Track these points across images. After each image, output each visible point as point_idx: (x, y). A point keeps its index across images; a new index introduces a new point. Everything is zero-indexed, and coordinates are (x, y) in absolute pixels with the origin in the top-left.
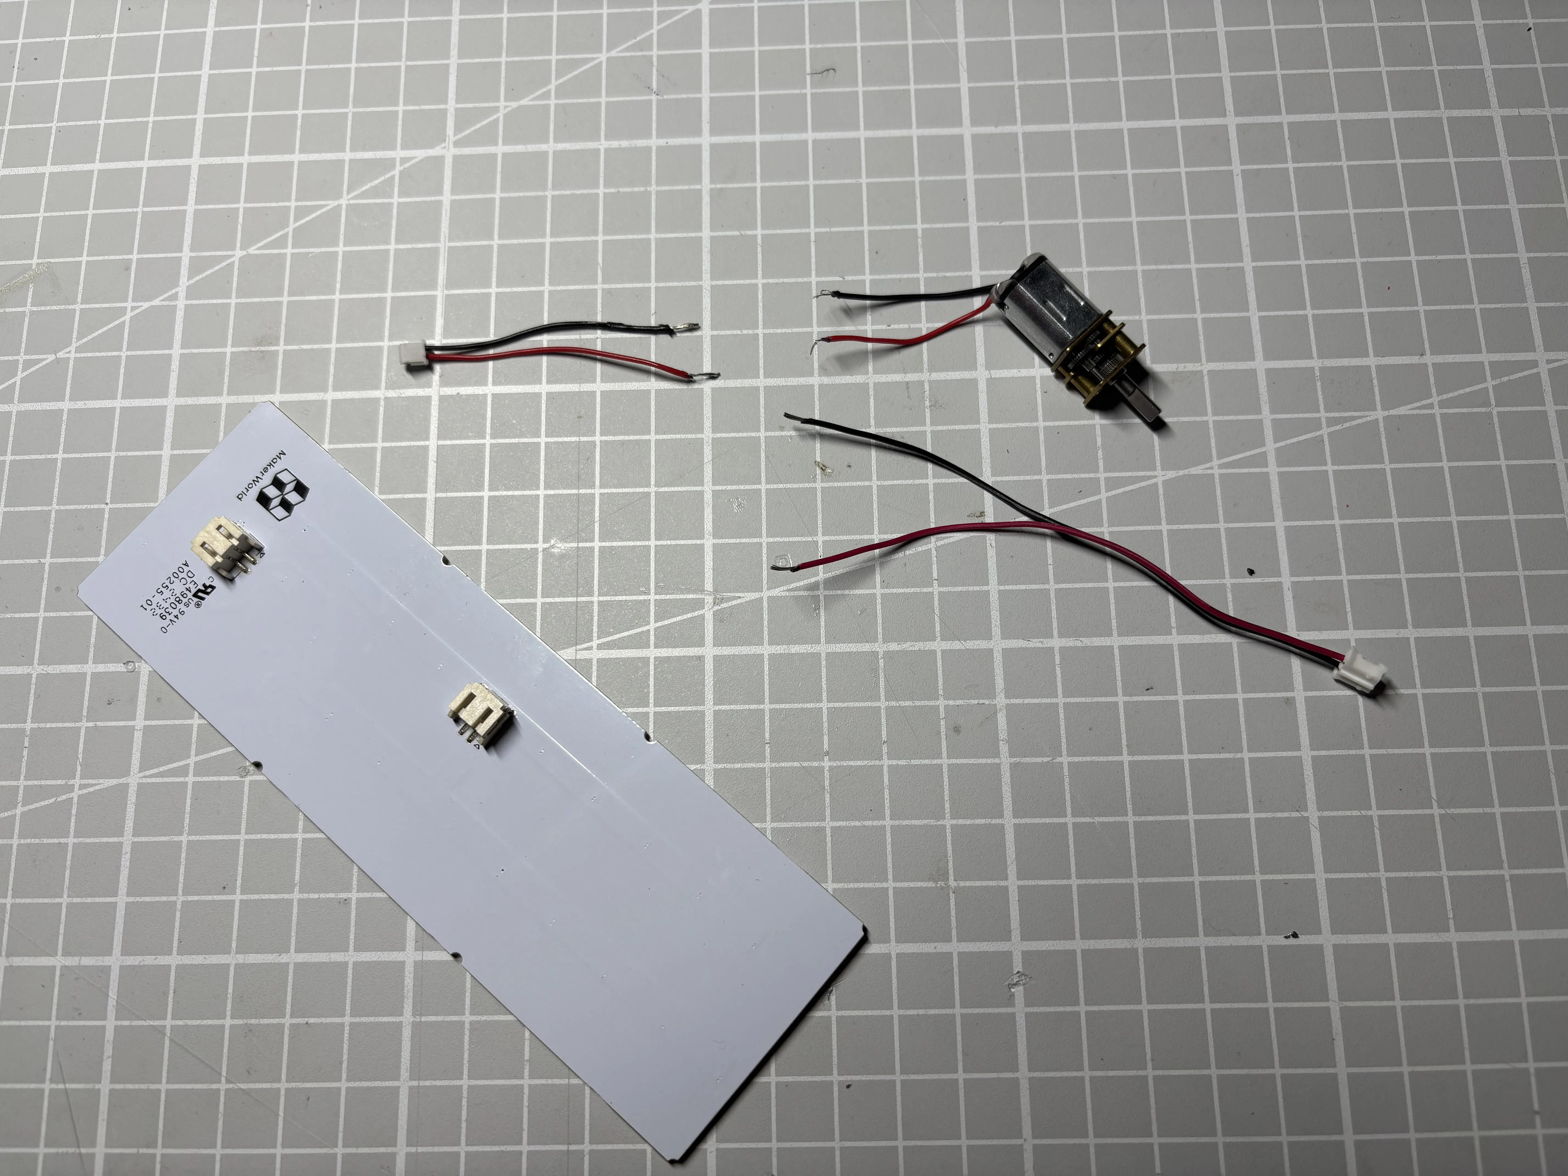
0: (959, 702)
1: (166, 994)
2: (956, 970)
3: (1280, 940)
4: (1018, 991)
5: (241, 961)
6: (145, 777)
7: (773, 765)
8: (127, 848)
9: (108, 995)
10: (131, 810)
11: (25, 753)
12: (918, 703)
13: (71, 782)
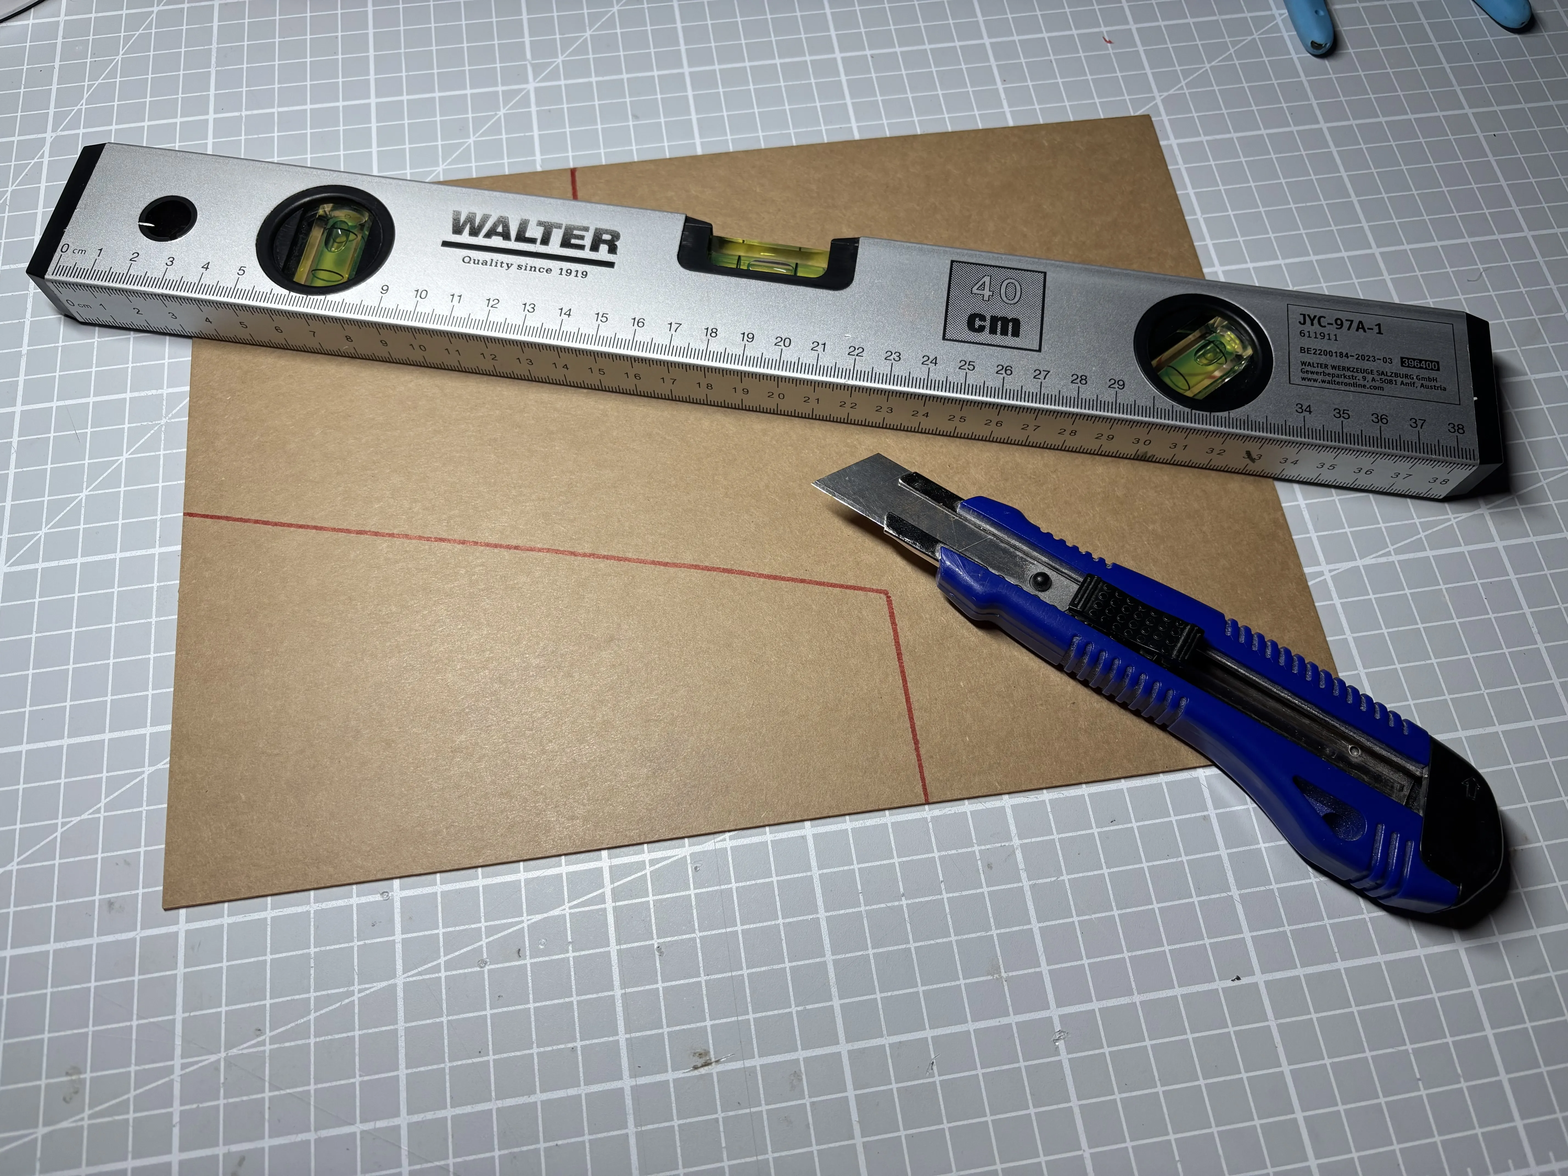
0: (988, 847)
1: (446, 1140)
2: (1016, 1035)
3: (1229, 983)
4: (1061, 1044)
5: (500, 1106)
6: (408, 977)
7: (867, 908)
8: (401, 1033)
9: (400, 1147)
10: (400, 1003)
11: (312, 971)
12: (960, 851)
13: (352, 988)
